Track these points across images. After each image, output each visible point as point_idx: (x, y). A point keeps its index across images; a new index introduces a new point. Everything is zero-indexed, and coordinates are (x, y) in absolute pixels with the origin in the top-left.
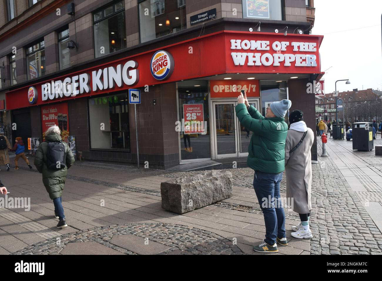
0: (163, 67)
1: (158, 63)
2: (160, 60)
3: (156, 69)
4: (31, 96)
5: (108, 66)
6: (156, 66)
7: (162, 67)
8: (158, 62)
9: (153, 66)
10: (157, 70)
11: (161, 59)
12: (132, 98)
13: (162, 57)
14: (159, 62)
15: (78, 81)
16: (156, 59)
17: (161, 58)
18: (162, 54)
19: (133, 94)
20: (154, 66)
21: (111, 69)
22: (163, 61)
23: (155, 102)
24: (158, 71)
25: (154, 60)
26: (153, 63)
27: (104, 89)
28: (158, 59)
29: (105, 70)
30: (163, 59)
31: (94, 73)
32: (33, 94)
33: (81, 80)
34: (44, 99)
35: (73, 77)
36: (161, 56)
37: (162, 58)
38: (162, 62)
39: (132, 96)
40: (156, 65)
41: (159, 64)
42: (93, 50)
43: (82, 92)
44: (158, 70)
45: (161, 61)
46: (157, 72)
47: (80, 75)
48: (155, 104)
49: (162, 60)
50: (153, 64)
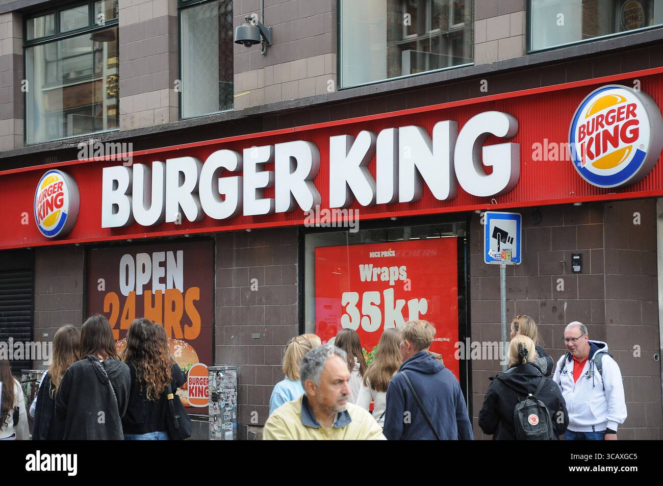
0: (622, 145)
1: (601, 130)
2: (610, 120)
3: (593, 149)
4: (50, 206)
5: (396, 123)
6: (591, 139)
7: (616, 145)
8: (603, 126)
9: (580, 140)
10: (598, 153)
11: (613, 117)
12: (493, 242)
13: (620, 109)
14: (607, 127)
15: (268, 166)
16: (595, 116)
17: (613, 111)
18: (619, 99)
19: (497, 230)
20: (587, 138)
21: (411, 134)
22: (621, 124)
23: (579, 262)
24: (599, 157)
25: (587, 116)
26: (584, 126)
27: (378, 203)
28: (602, 116)
29: (387, 135)
30: (622, 116)
31: (337, 143)
32: (62, 201)
33: (282, 164)
34: (110, 220)
35: (246, 151)
36: (616, 107)
37: (620, 113)
38: (617, 127)
39: (494, 236)
40: (594, 135)
41: (606, 133)
42: (335, 55)
43: (283, 205)
44: (602, 155)
45: (616, 124)
46: (596, 159)
47: (277, 146)
48: (577, 268)
49: (619, 120)
50: (580, 133)
